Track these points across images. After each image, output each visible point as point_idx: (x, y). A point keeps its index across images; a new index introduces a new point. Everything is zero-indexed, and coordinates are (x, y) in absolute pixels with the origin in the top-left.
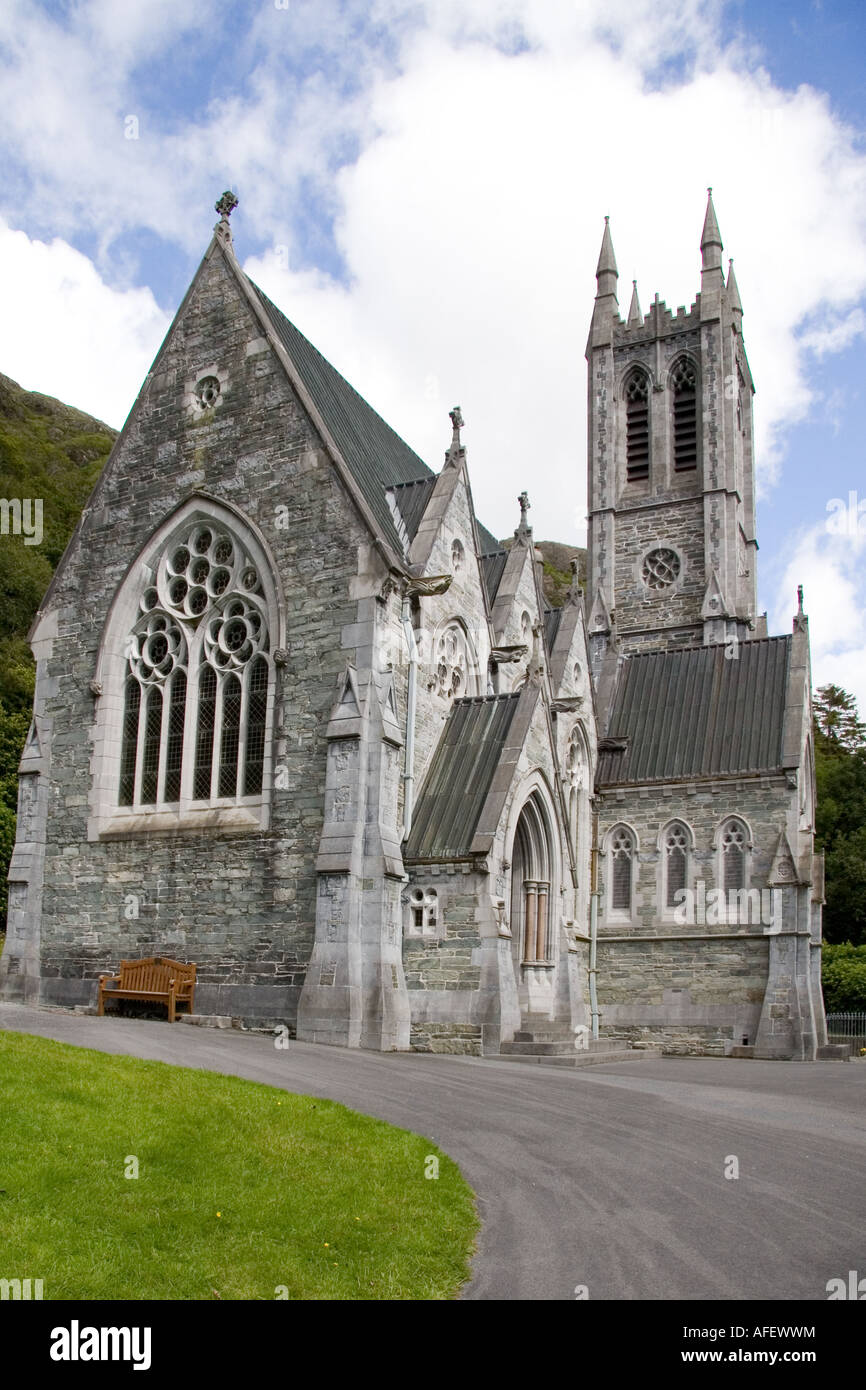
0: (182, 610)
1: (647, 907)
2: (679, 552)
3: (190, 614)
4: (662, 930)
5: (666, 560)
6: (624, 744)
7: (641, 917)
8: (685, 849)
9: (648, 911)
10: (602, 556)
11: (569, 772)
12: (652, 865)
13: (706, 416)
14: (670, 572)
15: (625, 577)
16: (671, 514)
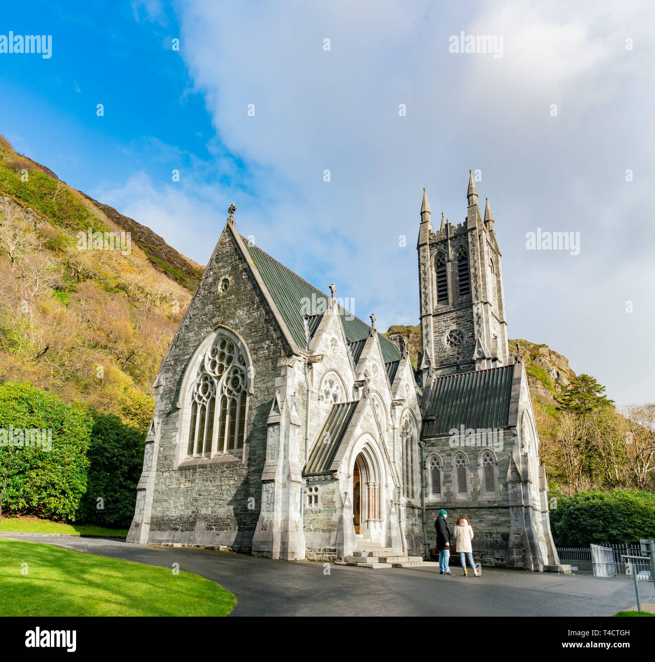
0: (214, 373)
1: (449, 492)
2: (463, 330)
3: (217, 374)
4: (457, 503)
5: (457, 335)
6: (434, 418)
7: (446, 497)
8: (465, 465)
9: (449, 494)
10: (427, 335)
11: (405, 431)
12: (450, 473)
13: (472, 270)
14: (459, 340)
15: (438, 343)
16: (458, 314)
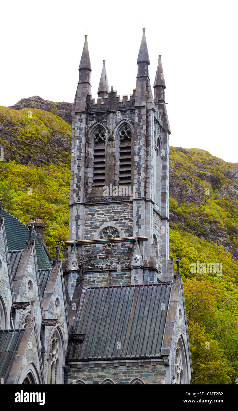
2: (119, 229)
6: (82, 337)
11: (51, 354)
13: (136, 157)
16: (116, 208)
